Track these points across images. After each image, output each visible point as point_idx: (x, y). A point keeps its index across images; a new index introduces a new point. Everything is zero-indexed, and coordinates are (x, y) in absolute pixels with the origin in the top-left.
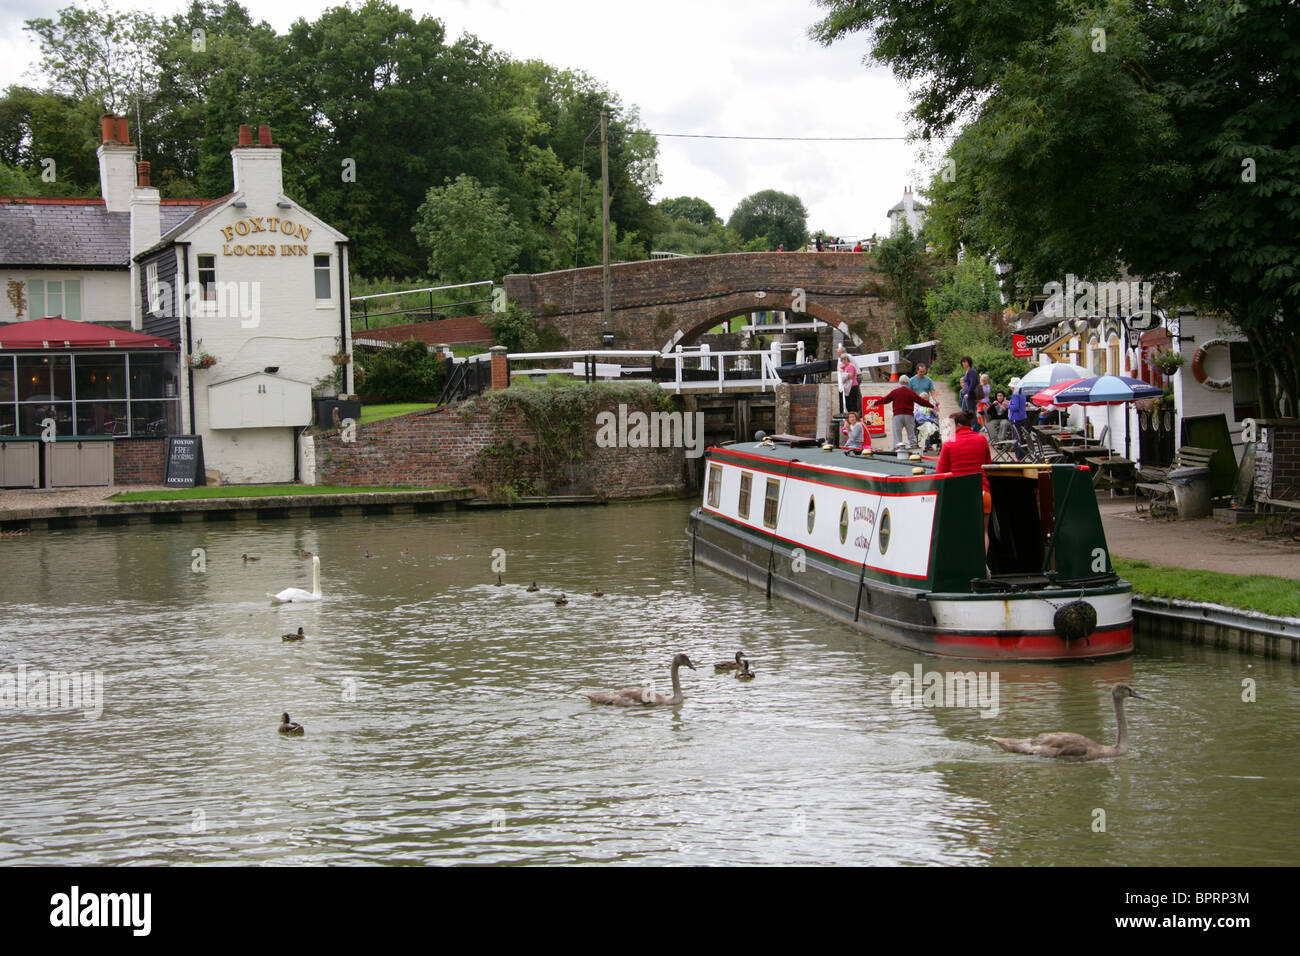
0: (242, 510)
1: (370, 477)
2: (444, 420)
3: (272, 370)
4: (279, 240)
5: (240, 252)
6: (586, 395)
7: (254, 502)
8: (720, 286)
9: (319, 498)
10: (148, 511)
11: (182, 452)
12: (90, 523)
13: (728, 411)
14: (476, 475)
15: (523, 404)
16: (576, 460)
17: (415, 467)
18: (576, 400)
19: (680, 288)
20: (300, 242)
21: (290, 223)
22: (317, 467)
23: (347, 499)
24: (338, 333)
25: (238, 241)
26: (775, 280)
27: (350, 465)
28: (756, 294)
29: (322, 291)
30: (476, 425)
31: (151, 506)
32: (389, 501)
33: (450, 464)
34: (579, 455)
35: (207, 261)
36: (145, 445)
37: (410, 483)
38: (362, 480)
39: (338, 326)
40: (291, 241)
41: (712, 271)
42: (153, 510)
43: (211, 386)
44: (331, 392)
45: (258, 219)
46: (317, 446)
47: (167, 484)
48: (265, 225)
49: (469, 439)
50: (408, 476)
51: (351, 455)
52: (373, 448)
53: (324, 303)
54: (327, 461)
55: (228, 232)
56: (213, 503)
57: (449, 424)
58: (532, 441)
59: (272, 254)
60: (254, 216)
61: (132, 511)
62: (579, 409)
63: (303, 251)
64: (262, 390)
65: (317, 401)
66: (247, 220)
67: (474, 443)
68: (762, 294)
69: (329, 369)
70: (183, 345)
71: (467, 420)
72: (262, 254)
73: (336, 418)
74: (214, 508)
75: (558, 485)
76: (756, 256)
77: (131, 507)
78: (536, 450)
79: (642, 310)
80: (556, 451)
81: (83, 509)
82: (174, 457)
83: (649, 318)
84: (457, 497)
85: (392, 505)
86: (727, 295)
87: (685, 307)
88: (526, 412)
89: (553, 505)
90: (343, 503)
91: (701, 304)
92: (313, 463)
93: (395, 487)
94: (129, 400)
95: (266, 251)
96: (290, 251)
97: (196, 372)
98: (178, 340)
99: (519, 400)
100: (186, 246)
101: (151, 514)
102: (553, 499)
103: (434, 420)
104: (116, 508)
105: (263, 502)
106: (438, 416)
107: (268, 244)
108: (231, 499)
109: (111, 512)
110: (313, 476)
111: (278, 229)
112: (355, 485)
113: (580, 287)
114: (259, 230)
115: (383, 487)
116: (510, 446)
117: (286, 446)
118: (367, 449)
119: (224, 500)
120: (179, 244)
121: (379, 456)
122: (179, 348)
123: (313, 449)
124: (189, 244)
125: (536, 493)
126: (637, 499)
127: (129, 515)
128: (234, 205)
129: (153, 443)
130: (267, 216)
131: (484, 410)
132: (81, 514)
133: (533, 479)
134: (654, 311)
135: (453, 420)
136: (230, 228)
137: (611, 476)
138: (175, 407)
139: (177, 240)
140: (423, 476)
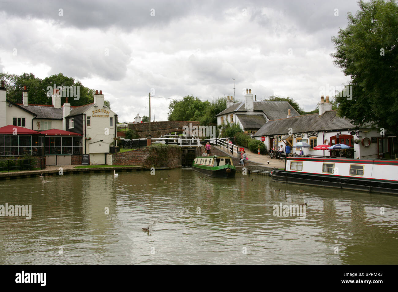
0: (102, 170)
1: (124, 163)
2: (139, 152)
3: (102, 141)
4: (103, 114)
5: (96, 116)
6: (167, 147)
7: (105, 169)
8: (170, 127)
9: (118, 168)
10: (83, 170)
11: (85, 158)
12: (71, 173)
13: (183, 151)
14: (146, 163)
15: (156, 149)
16: (166, 160)
17: (133, 161)
18: (166, 148)
19: (162, 127)
20: (107, 115)
21: (105, 111)
22: (113, 161)
23: (123, 168)
24: (114, 134)
25: (95, 114)
26: (180, 126)
27: (120, 161)
28: (176, 129)
29: (111, 125)
30: (146, 153)
31: (84, 169)
32: (132, 168)
33: (140, 161)
34: (166, 159)
35: (89, 118)
36: (76, 156)
37: (132, 165)
38: (122, 164)
39: (114, 132)
40: (106, 114)
41: (168, 124)
42: (84, 170)
43: (90, 144)
44: (112, 146)
45: (100, 110)
46: (112, 157)
47: (82, 165)
48: (101, 111)
49: (145, 156)
50: (132, 163)
51: (120, 159)
52: (124, 157)
53: (112, 127)
54: (114, 160)
55: (93, 112)
56: (97, 169)
57: (141, 153)
58: (157, 156)
59: (102, 117)
60: (99, 109)
61: (80, 170)
62: (166, 150)
63: (108, 116)
64: (100, 145)
65: (110, 148)
66: (97, 110)
67: (146, 157)
68: (178, 129)
69: (112, 141)
70: (84, 135)
71: (144, 152)
72: (100, 117)
73: (116, 151)
74: (96, 170)
75: (162, 165)
76: (176, 122)
77: (80, 169)
78: (158, 158)
79: (154, 131)
80: (162, 158)
81: (71, 170)
82: (83, 159)
83: (156, 133)
84: (144, 168)
85: (132, 169)
86: (171, 129)
87: (162, 131)
88: (156, 150)
89: (161, 170)
90: (123, 169)
91: (166, 130)
92: (112, 160)
93: (129, 166)
94: (62, 147)
95: (101, 116)
96: (105, 116)
97: (86, 141)
98: (83, 134)
99: (155, 148)
100: (85, 114)
101: (84, 171)
102: (161, 168)
103: (138, 152)
104: (77, 170)
105: (106, 169)
106: (138, 151)
107: (101, 115)
108: (100, 168)
109: (76, 171)
110: (112, 163)
111: (103, 111)
112: (121, 165)
113: (143, 126)
114: (100, 112)
115: (127, 166)
116: (153, 157)
117: (104, 157)
118: (123, 158)
119: (99, 168)
120: (84, 114)
121: (126, 159)
122: (83, 136)
123: (112, 158)
124: (86, 114)
125: (158, 167)
126: (176, 168)
127: (79, 171)
128: (95, 106)
129: (77, 156)
130: (101, 109)
131: (148, 150)
132: (70, 171)
133: (157, 164)
134: (157, 131)
135: (142, 152)
136: (94, 111)
137: (171, 163)
138: (82, 148)
139: (83, 113)
140: (135, 163)
